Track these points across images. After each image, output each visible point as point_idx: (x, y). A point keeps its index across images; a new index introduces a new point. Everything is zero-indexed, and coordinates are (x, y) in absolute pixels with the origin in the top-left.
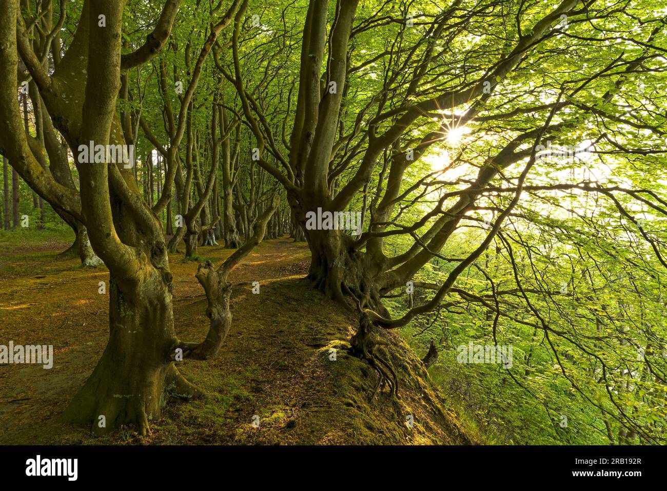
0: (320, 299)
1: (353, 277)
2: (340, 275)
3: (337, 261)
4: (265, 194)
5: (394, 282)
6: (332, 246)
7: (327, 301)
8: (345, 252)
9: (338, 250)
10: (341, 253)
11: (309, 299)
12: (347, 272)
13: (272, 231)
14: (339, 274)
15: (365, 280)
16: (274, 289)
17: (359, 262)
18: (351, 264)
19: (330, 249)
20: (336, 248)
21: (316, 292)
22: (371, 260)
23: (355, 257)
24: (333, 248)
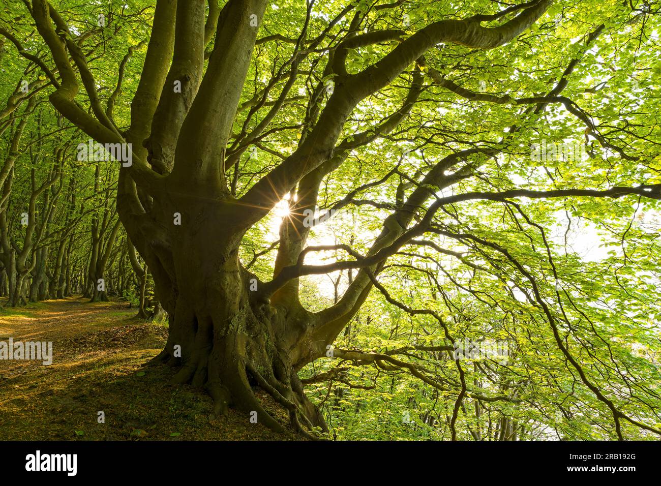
0: (205, 412)
1: (262, 352)
2: (242, 351)
3: (235, 321)
4: (52, 236)
5: (309, 353)
6: (228, 291)
7: (221, 413)
8: (246, 305)
9: (237, 300)
10: (241, 307)
11: (178, 416)
12: (252, 342)
13: (57, 288)
14: (239, 348)
15: (281, 356)
16: (81, 399)
17: (269, 322)
18: (257, 328)
19: (223, 299)
20: (235, 295)
21: (190, 395)
22: (286, 317)
23: (262, 313)
24: (229, 296)
